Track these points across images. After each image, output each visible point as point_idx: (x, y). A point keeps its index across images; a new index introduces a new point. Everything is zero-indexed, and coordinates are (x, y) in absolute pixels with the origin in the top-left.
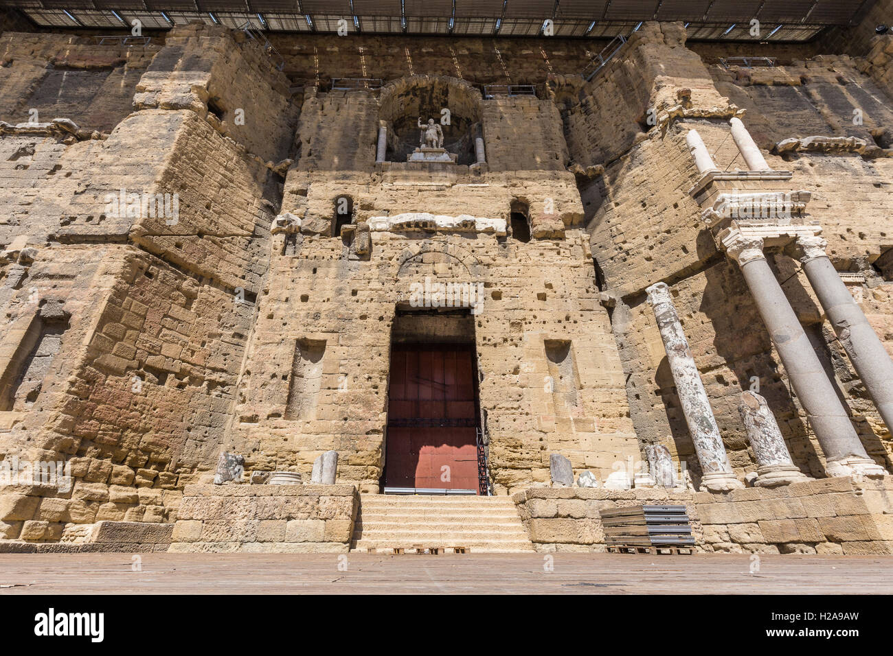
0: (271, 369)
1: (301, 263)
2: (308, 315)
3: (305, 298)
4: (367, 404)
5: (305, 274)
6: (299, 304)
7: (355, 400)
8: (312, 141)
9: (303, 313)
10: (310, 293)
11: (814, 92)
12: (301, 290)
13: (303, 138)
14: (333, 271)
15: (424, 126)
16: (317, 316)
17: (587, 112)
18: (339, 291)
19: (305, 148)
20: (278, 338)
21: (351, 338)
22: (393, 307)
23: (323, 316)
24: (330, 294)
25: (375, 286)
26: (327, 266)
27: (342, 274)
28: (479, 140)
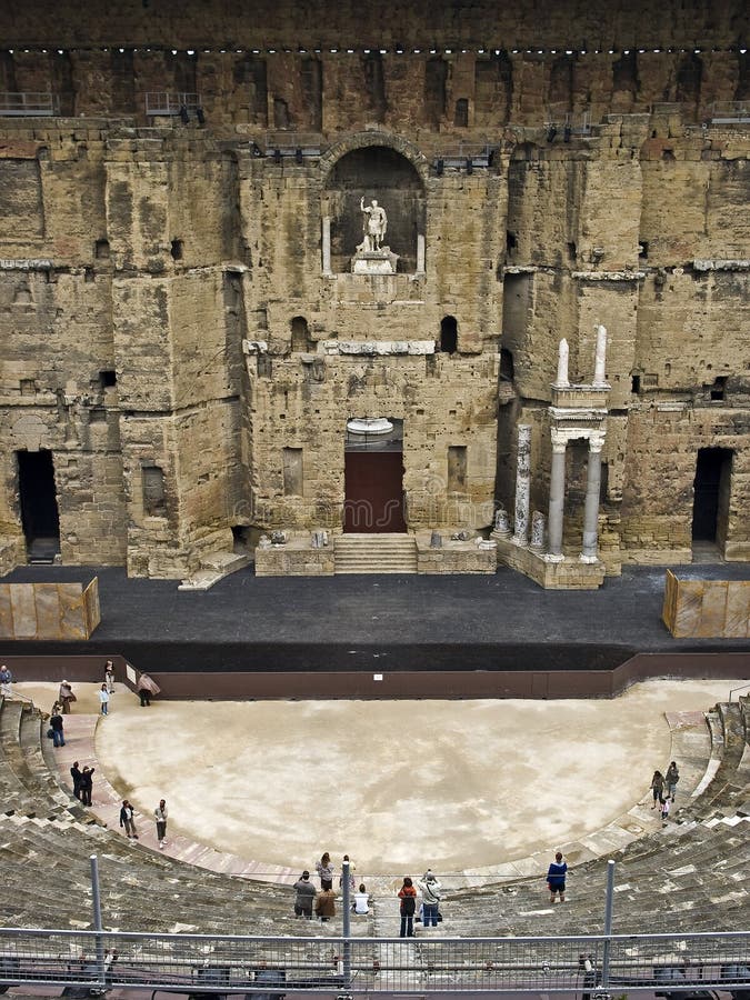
0: (271, 468)
1: (274, 387)
2: (287, 430)
3: (283, 416)
4: (334, 489)
5: (280, 398)
6: (278, 422)
7: (326, 486)
8: (260, 245)
9: (283, 428)
10: (286, 413)
12: (280, 410)
13: (251, 243)
14: (299, 393)
15: (368, 209)
16: (293, 431)
18: (306, 411)
19: (256, 256)
20: (270, 447)
21: (319, 446)
23: (298, 430)
24: (299, 413)
25: (332, 405)
26: (295, 389)
27: (306, 397)
28: (421, 239)
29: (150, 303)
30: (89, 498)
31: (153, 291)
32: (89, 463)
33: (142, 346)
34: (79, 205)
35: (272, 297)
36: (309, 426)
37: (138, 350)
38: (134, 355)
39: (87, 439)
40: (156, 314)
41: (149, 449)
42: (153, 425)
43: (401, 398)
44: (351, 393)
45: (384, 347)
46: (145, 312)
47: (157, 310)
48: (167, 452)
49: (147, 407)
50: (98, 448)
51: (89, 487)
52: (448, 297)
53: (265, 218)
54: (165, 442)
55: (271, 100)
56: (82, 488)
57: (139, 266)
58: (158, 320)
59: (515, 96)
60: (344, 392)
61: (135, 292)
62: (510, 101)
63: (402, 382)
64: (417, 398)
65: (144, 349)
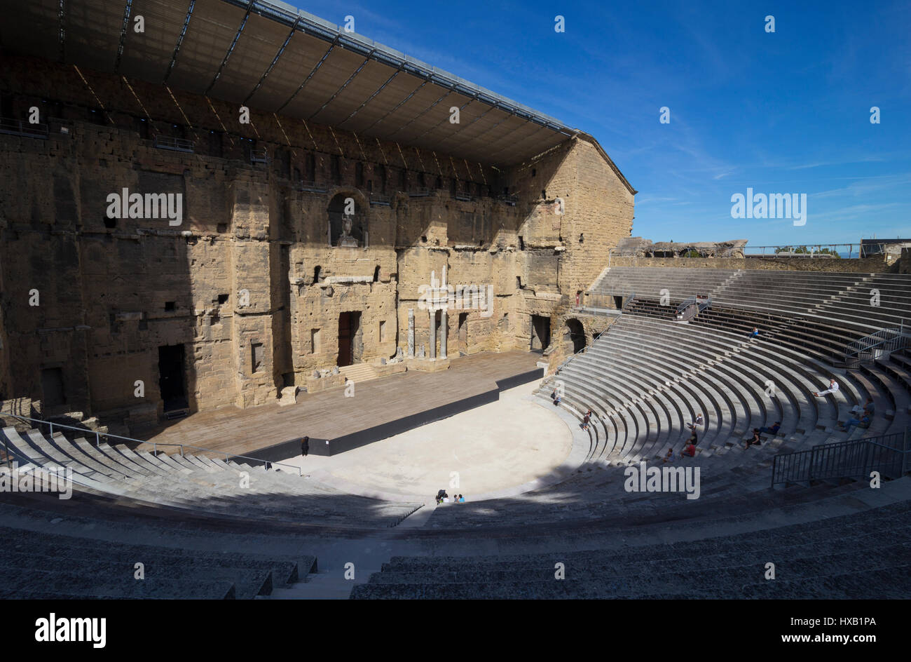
0: (306, 340)
2: (313, 320)
3: (311, 314)
4: (334, 347)
5: (310, 304)
6: (310, 316)
7: (331, 345)
10: (312, 312)
11: (475, 218)
12: (310, 311)
13: (296, 231)
14: (319, 302)
16: (316, 321)
17: (406, 214)
18: (322, 311)
21: (328, 327)
22: (339, 314)
23: (318, 320)
24: (319, 311)
25: (333, 307)
26: (317, 300)
27: (322, 304)
28: (367, 233)
29: (258, 255)
30: (209, 369)
31: (260, 249)
32: (210, 348)
33: (254, 277)
34: (209, 203)
35: (306, 256)
36: (324, 317)
37: (251, 280)
38: (249, 283)
39: (209, 334)
40: (262, 261)
41: (256, 334)
42: (258, 320)
43: (361, 302)
44: (341, 300)
45: (356, 279)
46: (256, 260)
47: (262, 258)
48: (266, 334)
49: (256, 311)
50: (215, 339)
51: (209, 362)
52: (378, 258)
53: (303, 219)
54: (265, 329)
55: (292, 168)
56: (205, 364)
57: (252, 235)
58: (263, 264)
59: (387, 182)
60: (338, 300)
61: (251, 249)
62: (384, 183)
63: (361, 295)
64: (367, 302)
65: (255, 279)
